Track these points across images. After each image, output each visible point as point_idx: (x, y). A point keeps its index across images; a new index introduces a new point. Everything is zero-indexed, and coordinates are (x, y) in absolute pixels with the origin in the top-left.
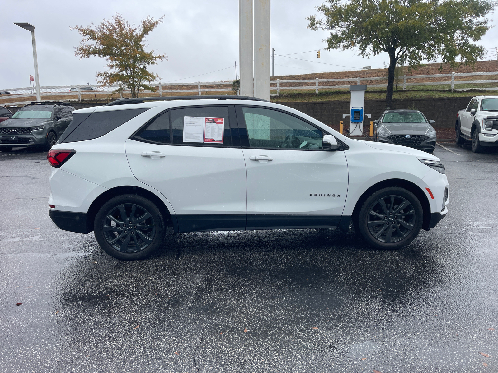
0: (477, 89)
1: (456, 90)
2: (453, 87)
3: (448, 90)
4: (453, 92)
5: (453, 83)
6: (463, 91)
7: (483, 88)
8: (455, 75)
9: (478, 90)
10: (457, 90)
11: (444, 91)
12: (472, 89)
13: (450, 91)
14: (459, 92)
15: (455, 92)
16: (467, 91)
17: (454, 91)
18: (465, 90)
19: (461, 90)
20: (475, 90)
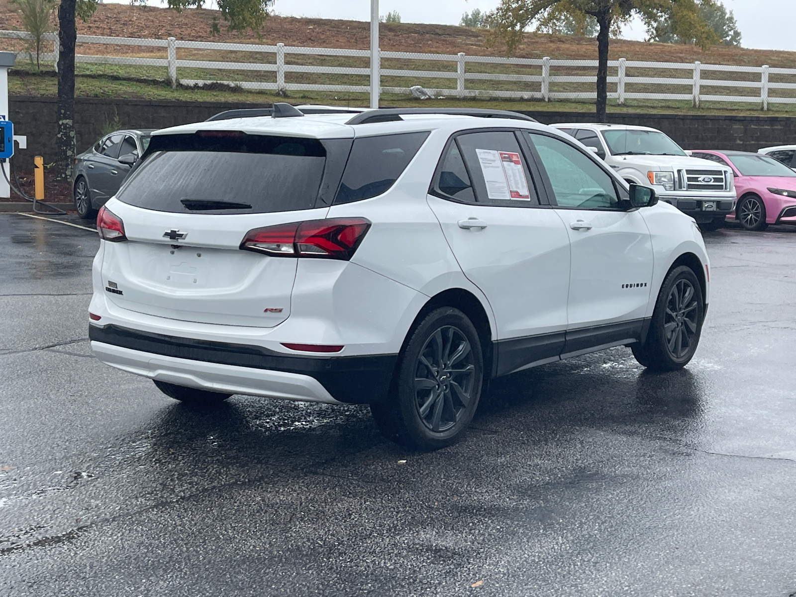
0: (225, 83)
1: (181, 83)
2: (173, 74)
3: (163, 82)
4: (174, 87)
5: (173, 64)
6: (196, 87)
7: (239, 83)
8: (176, 46)
9: (228, 86)
10: (184, 82)
11: (155, 83)
12: (215, 82)
13: (167, 83)
14: (187, 88)
15: (180, 86)
16: (206, 87)
17: (177, 86)
18: (201, 83)
19: (191, 82)
20: (222, 85)
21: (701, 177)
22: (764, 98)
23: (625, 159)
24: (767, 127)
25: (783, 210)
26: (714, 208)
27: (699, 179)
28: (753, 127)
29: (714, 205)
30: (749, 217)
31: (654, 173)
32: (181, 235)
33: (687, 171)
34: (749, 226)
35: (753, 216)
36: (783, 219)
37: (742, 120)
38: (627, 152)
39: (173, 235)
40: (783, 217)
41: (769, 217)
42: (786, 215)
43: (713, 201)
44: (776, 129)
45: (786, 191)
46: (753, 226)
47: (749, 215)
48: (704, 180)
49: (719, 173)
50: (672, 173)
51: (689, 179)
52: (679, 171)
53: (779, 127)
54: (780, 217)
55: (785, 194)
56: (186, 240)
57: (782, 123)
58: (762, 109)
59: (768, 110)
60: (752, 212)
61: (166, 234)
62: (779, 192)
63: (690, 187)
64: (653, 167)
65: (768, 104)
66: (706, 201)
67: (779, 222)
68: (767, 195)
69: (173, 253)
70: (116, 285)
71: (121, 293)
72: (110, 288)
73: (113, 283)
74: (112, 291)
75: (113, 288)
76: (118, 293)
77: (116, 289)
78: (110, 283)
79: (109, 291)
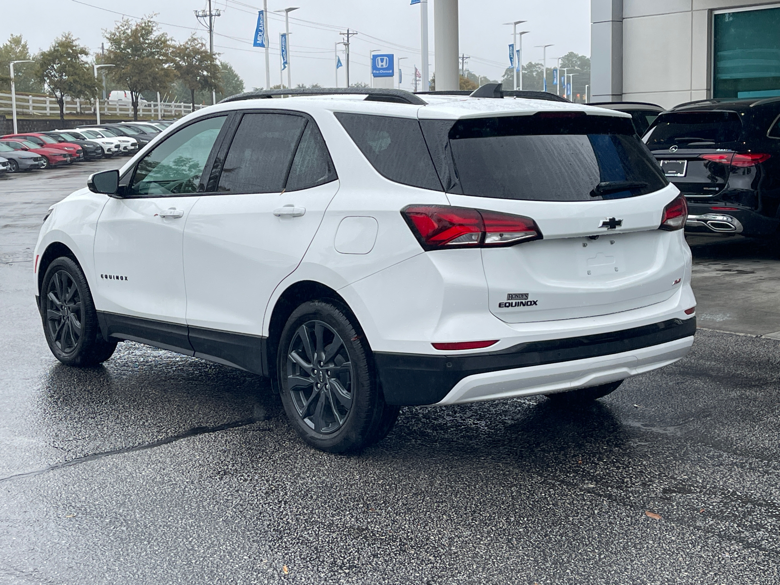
32: (619, 223)
39: (613, 223)
56: (623, 227)
61: (605, 224)
69: (584, 245)
70: (527, 295)
71: (535, 303)
72: (510, 301)
73: (520, 294)
74: (514, 305)
75: (517, 301)
76: (527, 305)
77: (524, 301)
78: (510, 296)
79: (505, 306)
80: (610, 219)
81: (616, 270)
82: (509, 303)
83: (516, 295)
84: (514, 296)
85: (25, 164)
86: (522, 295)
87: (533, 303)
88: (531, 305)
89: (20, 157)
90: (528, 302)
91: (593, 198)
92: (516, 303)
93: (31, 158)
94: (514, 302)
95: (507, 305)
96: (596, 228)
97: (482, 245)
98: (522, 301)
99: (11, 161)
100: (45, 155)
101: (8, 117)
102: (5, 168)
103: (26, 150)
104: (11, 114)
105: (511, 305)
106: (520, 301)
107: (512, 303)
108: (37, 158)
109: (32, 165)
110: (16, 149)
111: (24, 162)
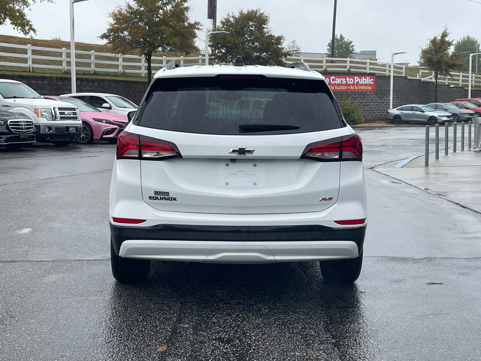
21: (66, 112)
22: (30, 64)
23: (15, 101)
24: (40, 82)
25: (104, 131)
26: (74, 132)
27: (65, 113)
28: (33, 82)
29: (75, 129)
30: (82, 136)
31: (39, 110)
32: (249, 152)
33: (59, 108)
34: (81, 142)
35: (84, 136)
36: (104, 136)
37: (28, 78)
38: (13, 96)
39: (242, 151)
40: (104, 135)
41: (95, 136)
42: (106, 134)
43: (74, 127)
44: (45, 83)
45: (105, 120)
46: (85, 141)
47: (81, 135)
48: (68, 114)
49: (74, 109)
50: (50, 110)
51: (60, 113)
52: (54, 108)
53: (46, 82)
54: (102, 135)
55: (104, 122)
56: (254, 154)
57: (48, 79)
58: (30, 71)
59: (33, 72)
60: (83, 133)
61: (234, 151)
62: (100, 121)
63: (62, 118)
64: (37, 106)
65: (33, 68)
66: (71, 127)
67: (102, 139)
68: (93, 123)
69: (227, 165)
70: (168, 194)
71: (175, 199)
72: (157, 196)
73: (163, 192)
74: (159, 198)
75: (161, 196)
76: (169, 200)
77: (166, 197)
78: (156, 193)
79: (153, 199)
80: (239, 148)
81: (255, 184)
82: (156, 197)
83: (160, 192)
84: (159, 193)
85: (463, 117)
86: (165, 193)
87: (173, 199)
88: (171, 200)
89: (461, 112)
90: (169, 198)
91: (241, 133)
92: (160, 197)
93: (468, 114)
94: (159, 197)
95: (155, 198)
96: (226, 153)
97: (140, 158)
98: (164, 196)
99: (454, 115)
100: (479, 111)
101: (466, 88)
102: (449, 119)
103: (467, 108)
104: (468, 86)
105: (157, 198)
106: (163, 197)
107: (158, 197)
108: (472, 113)
109: (467, 118)
110: (460, 108)
111: (463, 116)
